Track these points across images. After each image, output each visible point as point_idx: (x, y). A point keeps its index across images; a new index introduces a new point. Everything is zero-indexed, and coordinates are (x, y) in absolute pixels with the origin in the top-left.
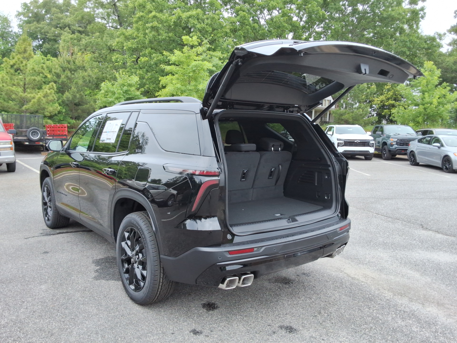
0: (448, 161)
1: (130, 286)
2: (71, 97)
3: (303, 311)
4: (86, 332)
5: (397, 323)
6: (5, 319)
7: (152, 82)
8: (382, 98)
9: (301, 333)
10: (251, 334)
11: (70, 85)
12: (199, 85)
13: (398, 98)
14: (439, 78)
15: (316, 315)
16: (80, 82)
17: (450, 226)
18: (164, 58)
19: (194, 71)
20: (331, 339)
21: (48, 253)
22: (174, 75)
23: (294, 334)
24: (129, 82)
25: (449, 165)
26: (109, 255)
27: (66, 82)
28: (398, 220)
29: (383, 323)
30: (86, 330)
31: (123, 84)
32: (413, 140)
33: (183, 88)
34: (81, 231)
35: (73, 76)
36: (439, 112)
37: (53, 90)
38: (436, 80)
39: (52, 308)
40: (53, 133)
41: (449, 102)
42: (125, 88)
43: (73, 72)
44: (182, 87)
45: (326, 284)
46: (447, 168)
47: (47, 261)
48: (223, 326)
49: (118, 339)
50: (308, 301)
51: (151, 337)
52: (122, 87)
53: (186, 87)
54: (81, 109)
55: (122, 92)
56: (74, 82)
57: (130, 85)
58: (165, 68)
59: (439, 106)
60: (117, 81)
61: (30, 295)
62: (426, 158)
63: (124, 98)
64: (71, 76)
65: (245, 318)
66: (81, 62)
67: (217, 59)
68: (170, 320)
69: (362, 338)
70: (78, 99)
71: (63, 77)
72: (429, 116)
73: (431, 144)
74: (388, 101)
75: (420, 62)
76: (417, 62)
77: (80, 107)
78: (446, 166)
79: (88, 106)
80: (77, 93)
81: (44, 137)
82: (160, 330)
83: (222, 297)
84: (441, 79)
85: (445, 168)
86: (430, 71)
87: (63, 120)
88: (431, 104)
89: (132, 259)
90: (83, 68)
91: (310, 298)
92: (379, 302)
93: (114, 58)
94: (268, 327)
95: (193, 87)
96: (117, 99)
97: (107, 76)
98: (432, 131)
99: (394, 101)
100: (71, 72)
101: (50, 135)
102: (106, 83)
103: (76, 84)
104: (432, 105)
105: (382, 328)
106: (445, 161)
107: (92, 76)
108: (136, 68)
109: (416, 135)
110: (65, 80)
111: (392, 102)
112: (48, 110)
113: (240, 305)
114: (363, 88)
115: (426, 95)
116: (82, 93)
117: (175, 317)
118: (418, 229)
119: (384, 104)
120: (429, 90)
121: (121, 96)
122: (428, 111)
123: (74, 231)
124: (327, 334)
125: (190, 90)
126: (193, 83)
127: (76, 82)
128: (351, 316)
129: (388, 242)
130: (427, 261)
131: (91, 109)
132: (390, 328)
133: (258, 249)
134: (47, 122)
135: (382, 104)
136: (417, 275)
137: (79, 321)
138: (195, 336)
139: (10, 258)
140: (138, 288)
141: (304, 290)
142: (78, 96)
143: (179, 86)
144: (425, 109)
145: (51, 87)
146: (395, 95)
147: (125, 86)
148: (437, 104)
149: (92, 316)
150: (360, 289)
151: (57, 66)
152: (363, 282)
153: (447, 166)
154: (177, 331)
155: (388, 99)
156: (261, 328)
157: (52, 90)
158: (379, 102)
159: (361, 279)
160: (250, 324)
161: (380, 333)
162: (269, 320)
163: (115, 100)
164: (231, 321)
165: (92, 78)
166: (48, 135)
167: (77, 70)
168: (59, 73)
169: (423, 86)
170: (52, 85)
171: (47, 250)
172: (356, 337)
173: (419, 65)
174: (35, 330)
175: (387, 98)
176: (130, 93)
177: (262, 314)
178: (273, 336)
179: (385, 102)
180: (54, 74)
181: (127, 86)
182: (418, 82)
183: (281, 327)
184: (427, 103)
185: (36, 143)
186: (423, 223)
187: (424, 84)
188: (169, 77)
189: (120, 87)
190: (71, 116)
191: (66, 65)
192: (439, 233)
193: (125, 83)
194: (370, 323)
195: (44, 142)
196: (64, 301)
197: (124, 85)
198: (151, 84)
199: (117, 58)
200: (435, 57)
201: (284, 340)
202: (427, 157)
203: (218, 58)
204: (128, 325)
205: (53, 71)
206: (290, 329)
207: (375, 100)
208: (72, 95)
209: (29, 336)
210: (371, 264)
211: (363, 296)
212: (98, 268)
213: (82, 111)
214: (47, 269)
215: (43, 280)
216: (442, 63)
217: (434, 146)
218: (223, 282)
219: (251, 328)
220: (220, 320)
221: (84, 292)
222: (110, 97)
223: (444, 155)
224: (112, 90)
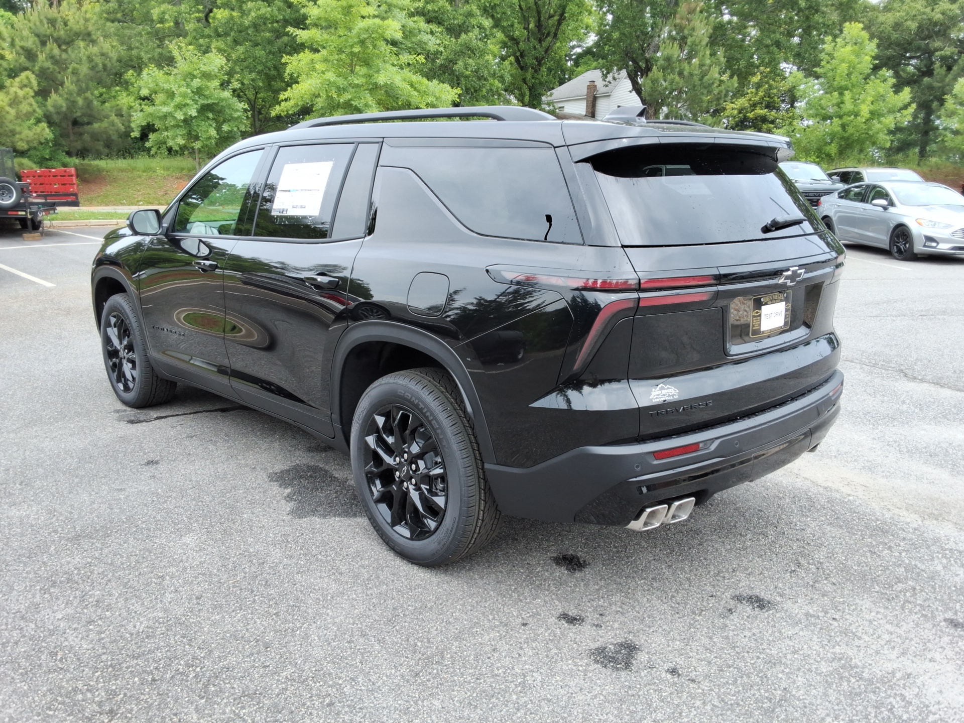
0: (904, 235)
1: (394, 528)
2: (64, 105)
3: (763, 562)
4: (339, 634)
5: (957, 575)
6: (142, 619)
7: (246, 68)
8: (742, 102)
9: (782, 608)
10: (684, 616)
11: (59, 76)
12: (376, 75)
13: (774, 102)
14: (875, 58)
15: (793, 569)
16: (84, 69)
17: (958, 371)
18: (272, 10)
19: (362, 42)
20: (848, 617)
21: (157, 463)
22: (317, 51)
23: (771, 612)
24: (204, 68)
25: (905, 244)
26: (298, 462)
27: (51, 70)
28: (852, 362)
29: (932, 578)
30: (338, 630)
31: (190, 74)
32: (828, 192)
33: (341, 82)
34: (207, 411)
35: (64, 56)
36: (871, 133)
37: (31, 88)
38: (866, 62)
39: (234, 587)
40: (41, 188)
41: (891, 111)
42: (196, 83)
43: (64, 47)
44: (338, 79)
45: (781, 503)
46: (899, 251)
47: (164, 481)
48: (619, 604)
49: (416, 645)
50: (763, 542)
51: (482, 634)
52: (188, 80)
53: (346, 78)
54: (88, 133)
55: (189, 91)
56: (70, 70)
57: (206, 76)
58: (297, 35)
59: (873, 119)
60: (175, 67)
61: (169, 562)
62: (856, 230)
63: (196, 106)
64: (60, 56)
65: (655, 585)
66: (82, 22)
67: (404, 15)
68: (504, 596)
69: (907, 611)
70: (82, 108)
71: (42, 57)
72: (850, 141)
73: (867, 202)
74: (753, 110)
75: (824, 24)
76: (818, 23)
77: (87, 128)
78: (898, 247)
79: (105, 124)
80: (79, 94)
81: (26, 199)
82: (494, 619)
83: (584, 541)
84: (877, 62)
85: (896, 250)
86: (856, 44)
87: (50, 159)
88: (857, 115)
89: (397, 473)
90: (88, 37)
91: (766, 536)
92: (902, 535)
93: (157, 12)
94: (713, 600)
95: (364, 80)
96: (180, 108)
97: (142, 54)
98: (858, 173)
99: (766, 110)
100: (59, 46)
101: (39, 193)
102: (150, 72)
103: (73, 73)
104: (859, 118)
105: (933, 587)
106: (898, 237)
107: (111, 55)
108: (209, 36)
109: (830, 182)
110: (48, 64)
111: (761, 111)
112: (23, 136)
113: (632, 557)
114: (711, 82)
115: (848, 95)
116: (88, 94)
117: (511, 589)
118: (898, 379)
119: (745, 116)
120: (853, 86)
121: (189, 101)
122: (850, 130)
123: (189, 412)
124: (836, 607)
125: (358, 86)
126: (361, 70)
127: (74, 69)
128: (863, 566)
129: (854, 409)
130: (948, 445)
131: (111, 132)
132: (949, 588)
133: (705, 444)
134: (21, 165)
135: (741, 115)
136: (944, 475)
137: (310, 611)
138: (571, 626)
139: (76, 480)
140: (420, 532)
141: (742, 518)
142: (80, 101)
143: (331, 76)
144: (843, 127)
145: (26, 82)
146: (769, 97)
147: (195, 77)
148: (868, 116)
149: (332, 597)
150: (852, 511)
151: (26, 33)
152: (849, 495)
153: (902, 247)
154: (530, 619)
155: (754, 106)
156: (699, 603)
157: (27, 90)
158: (736, 112)
159: (843, 489)
160: (673, 596)
161: (935, 598)
162: (705, 584)
163: (176, 111)
164: (630, 591)
165: (111, 59)
166: (35, 195)
167: (73, 41)
168: (32, 49)
169: (842, 76)
170: (27, 78)
171: (152, 456)
172: (894, 609)
173: (823, 30)
174: (222, 639)
175: (751, 102)
176: (207, 93)
177: (686, 573)
178: (732, 617)
179: (747, 112)
180: (21, 51)
181: (200, 78)
182: (830, 68)
183: (739, 598)
184: (849, 114)
185: (9, 213)
186: (902, 368)
187: (843, 72)
188: (306, 56)
189: (185, 80)
190: (67, 149)
191: (46, 29)
192: (942, 386)
193: (196, 70)
194: (906, 578)
195: (28, 210)
196: (253, 569)
197: (194, 75)
198: (246, 72)
199: (164, 13)
200: (856, 14)
201: (758, 625)
202: (859, 228)
203: (405, 12)
204: (420, 613)
205: (18, 42)
206: (760, 603)
207: (727, 107)
208: (67, 99)
209: (216, 654)
210: (844, 456)
211: (865, 523)
212: (289, 490)
213: (92, 137)
214: (175, 498)
215: (179, 526)
216: (870, 27)
217: (874, 205)
218: (637, 517)
219: (678, 604)
220: (607, 591)
221: (286, 546)
222: (164, 104)
223: (895, 223)
224: (166, 86)
